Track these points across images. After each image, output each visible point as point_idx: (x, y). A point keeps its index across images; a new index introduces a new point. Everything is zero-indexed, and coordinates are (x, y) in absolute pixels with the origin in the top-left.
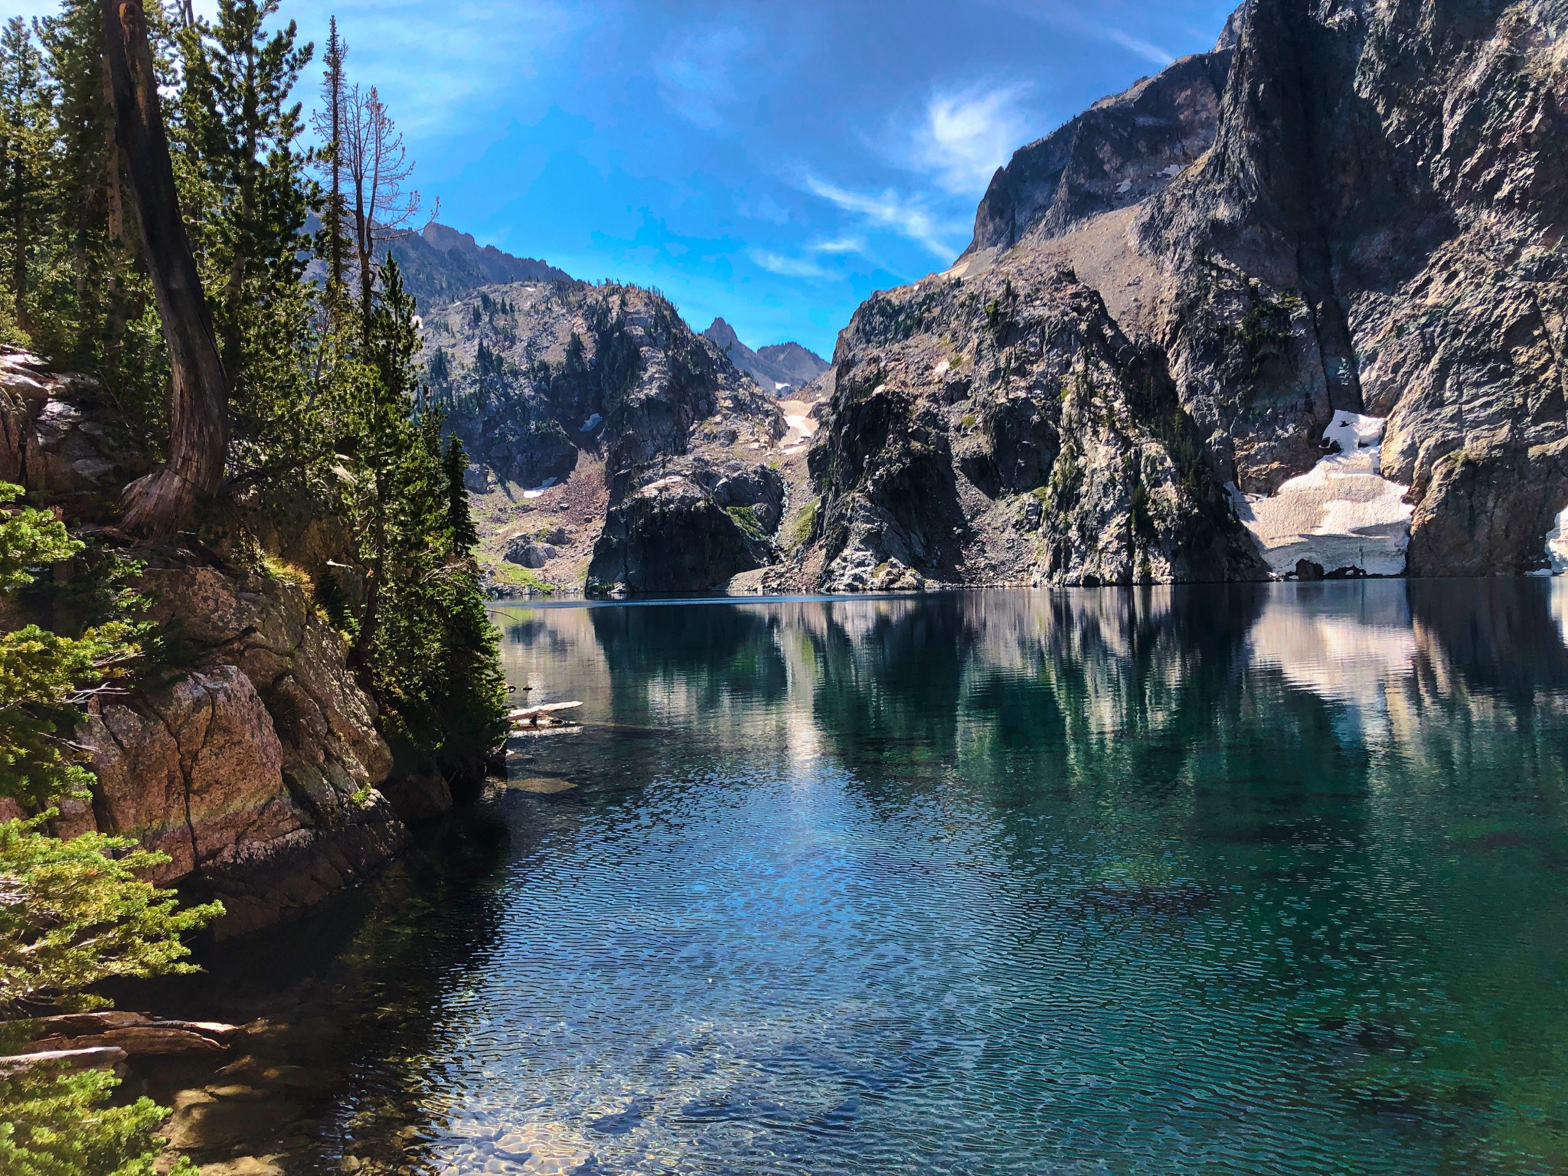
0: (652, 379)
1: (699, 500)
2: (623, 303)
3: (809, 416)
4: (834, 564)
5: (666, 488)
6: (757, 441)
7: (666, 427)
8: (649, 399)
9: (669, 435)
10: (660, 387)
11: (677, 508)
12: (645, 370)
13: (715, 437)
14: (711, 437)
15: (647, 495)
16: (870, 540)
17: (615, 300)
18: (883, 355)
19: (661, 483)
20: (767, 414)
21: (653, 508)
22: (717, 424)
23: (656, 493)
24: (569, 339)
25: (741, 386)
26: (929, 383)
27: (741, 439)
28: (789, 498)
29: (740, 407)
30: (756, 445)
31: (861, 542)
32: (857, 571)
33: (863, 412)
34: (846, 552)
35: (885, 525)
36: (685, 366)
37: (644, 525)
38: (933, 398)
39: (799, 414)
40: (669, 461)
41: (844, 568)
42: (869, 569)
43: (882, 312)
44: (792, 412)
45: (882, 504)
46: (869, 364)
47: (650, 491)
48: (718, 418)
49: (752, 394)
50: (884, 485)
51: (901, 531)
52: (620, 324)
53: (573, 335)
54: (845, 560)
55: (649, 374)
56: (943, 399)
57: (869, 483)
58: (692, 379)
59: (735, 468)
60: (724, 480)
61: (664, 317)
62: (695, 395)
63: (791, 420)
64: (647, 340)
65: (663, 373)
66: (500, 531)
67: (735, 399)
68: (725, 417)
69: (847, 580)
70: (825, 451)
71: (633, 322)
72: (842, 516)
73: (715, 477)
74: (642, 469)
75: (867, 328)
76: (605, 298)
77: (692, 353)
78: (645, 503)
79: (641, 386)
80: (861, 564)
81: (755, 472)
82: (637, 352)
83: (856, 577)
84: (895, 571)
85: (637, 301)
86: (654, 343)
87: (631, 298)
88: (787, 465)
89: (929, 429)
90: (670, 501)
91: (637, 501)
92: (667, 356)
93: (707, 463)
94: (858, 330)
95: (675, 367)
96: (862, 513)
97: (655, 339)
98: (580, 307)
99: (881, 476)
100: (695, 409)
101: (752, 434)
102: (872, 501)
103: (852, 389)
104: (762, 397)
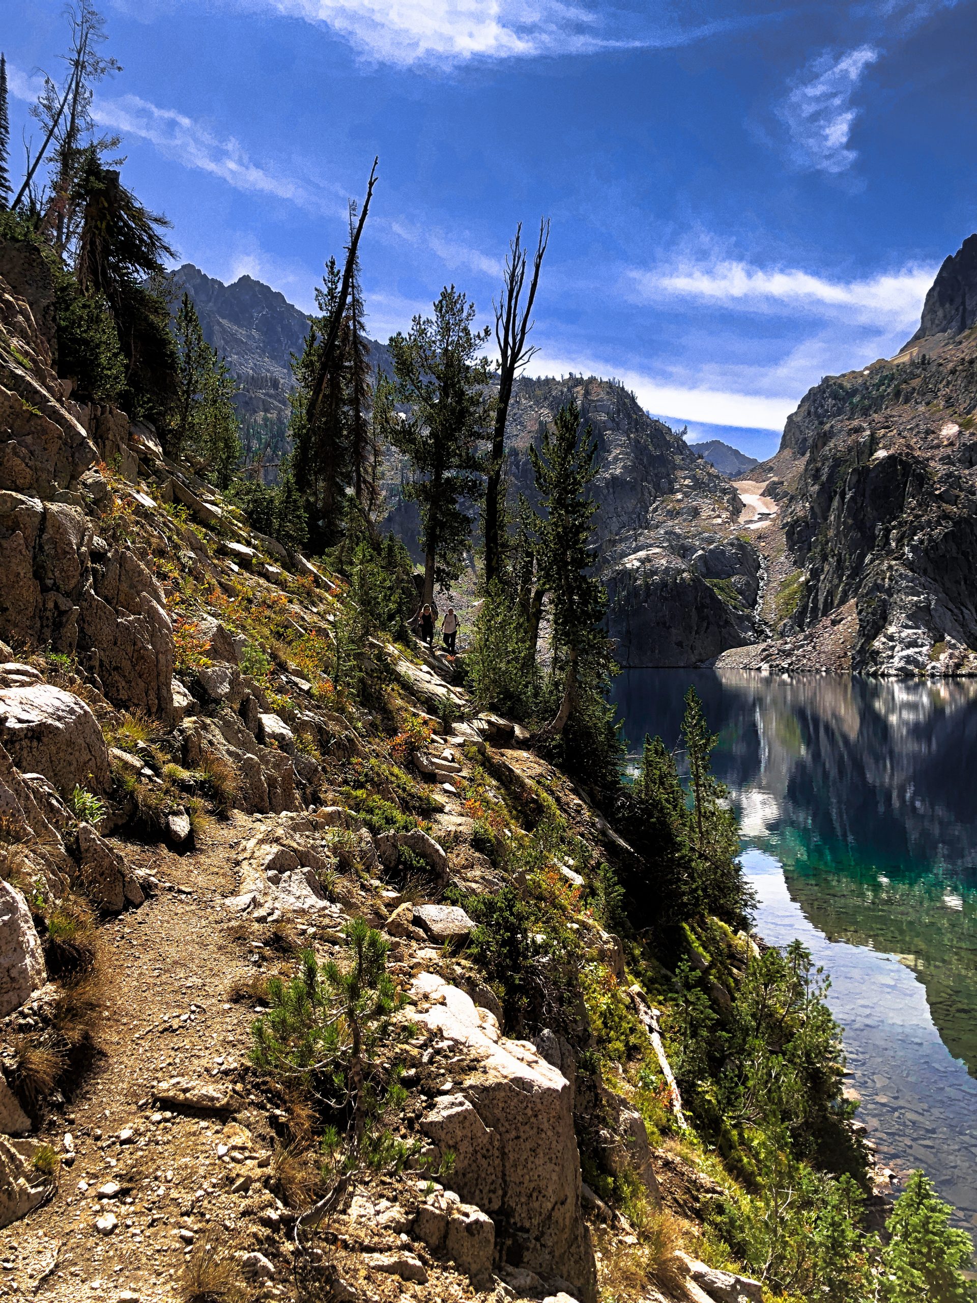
0: (616, 459)
1: (684, 571)
2: (587, 393)
3: (763, 495)
4: (877, 644)
5: (648, 559)
6: (719, 516)
7: (631, 504)
8: (614, 478)
9: (633, 512)
10: (624, 467)
11: (662, 580)
12: (609, 452)
13: (678, 513)
14: (673, 514)
15: (629, 566)
16: (919, 616)
17: (579, 389)
18: (865, 425)
19: (642, 554)
20: (724, 491)
21: (636, 579)
22: (679, 501)
23: (637, 564)
24: (536, 427)
25: (698, 467)
26: (938, 447)
27: (704, 515)
28: (767, 569)
29: (699, 485)
30: (719, 521)
31: (909, 617)
32: (911, 651)
33: (873, 475)
34: (892, 629)
35: (932, 597)
36: (646, 447)
37: (627, 598)
38: (947, 460)
39: (753, 493)
40: (641, 534)
41: (893, 648)
42: (925, 650)
43: (835, 396)
44: (746, 491)
45: (925, 572)
46: (849, 435)
47: (632, 562)
48: (679, 496)
49: (708, 474)
50: (926, 551)
51: (951, 606)
52: (585, 410)
53: (541, 423)
54: (891, 638)
55: (613, 455)
56: (960, 460)
57: (906, 549)
58: (653, 459)
59: (710, 541)
60: (700, 552)
61: (625, 404)
62: (656, 475)
63: (745, 498)
64: (610, 424)
65: (627, 454)
66: (476, 604)
67: (694, 478)
68: (686, 495)
69: (897, 663)
70: (807, 523)
71: (597, 410)
72: (878, 587)
73: (690, 550)
74: (614, 543)
75: (820, 411)
76: (569, 390)
77: (651, 436)
78: (628, 574)
79: (607, 466)
80: (913, 644)
81: (732, 545)
82: (601, 436)
83: (908, 660)
84: (957, 653)
85: (599, 390)
86: (617, 428)
87: (594, 389)
88: (759, 538)
89: (957, 492)
90: (654, 573)
91: (619, 572)
92: (629, 439)
93: (678, 536)
94: (809, 413)
95: (638, 449)
96: (904, 583)
97: (618, 424)
98: (546, 398)
99: (921, 542)
100: (657, 487)
101: (713, 510)
102: (912, 570)
103: (835, 459)
104: (717, 477)
